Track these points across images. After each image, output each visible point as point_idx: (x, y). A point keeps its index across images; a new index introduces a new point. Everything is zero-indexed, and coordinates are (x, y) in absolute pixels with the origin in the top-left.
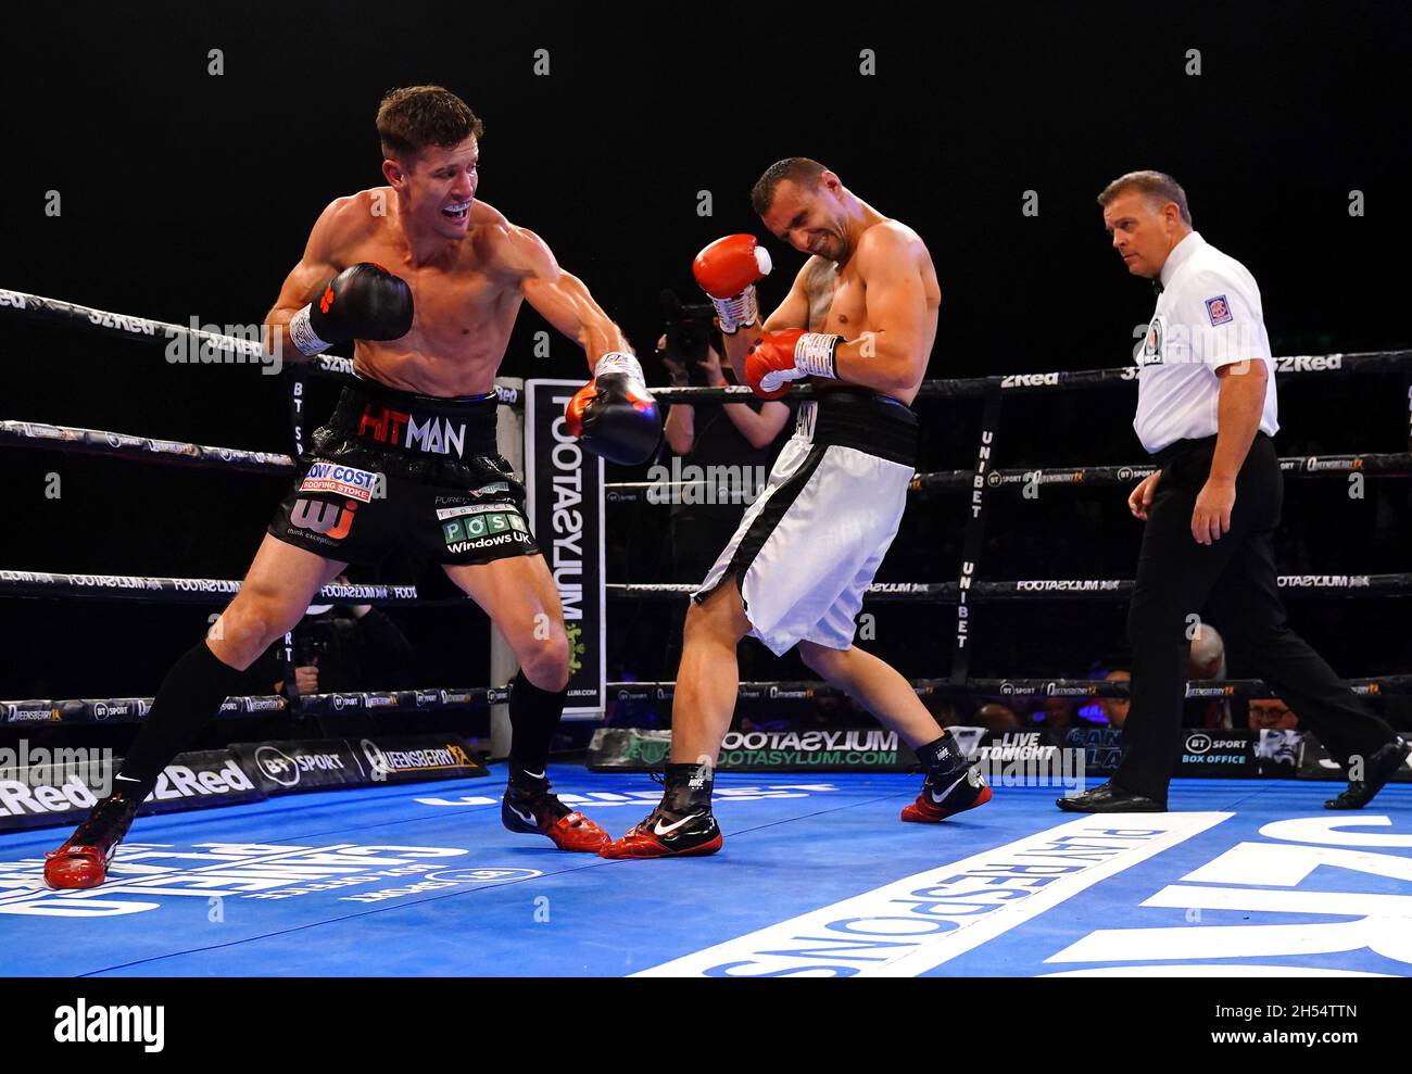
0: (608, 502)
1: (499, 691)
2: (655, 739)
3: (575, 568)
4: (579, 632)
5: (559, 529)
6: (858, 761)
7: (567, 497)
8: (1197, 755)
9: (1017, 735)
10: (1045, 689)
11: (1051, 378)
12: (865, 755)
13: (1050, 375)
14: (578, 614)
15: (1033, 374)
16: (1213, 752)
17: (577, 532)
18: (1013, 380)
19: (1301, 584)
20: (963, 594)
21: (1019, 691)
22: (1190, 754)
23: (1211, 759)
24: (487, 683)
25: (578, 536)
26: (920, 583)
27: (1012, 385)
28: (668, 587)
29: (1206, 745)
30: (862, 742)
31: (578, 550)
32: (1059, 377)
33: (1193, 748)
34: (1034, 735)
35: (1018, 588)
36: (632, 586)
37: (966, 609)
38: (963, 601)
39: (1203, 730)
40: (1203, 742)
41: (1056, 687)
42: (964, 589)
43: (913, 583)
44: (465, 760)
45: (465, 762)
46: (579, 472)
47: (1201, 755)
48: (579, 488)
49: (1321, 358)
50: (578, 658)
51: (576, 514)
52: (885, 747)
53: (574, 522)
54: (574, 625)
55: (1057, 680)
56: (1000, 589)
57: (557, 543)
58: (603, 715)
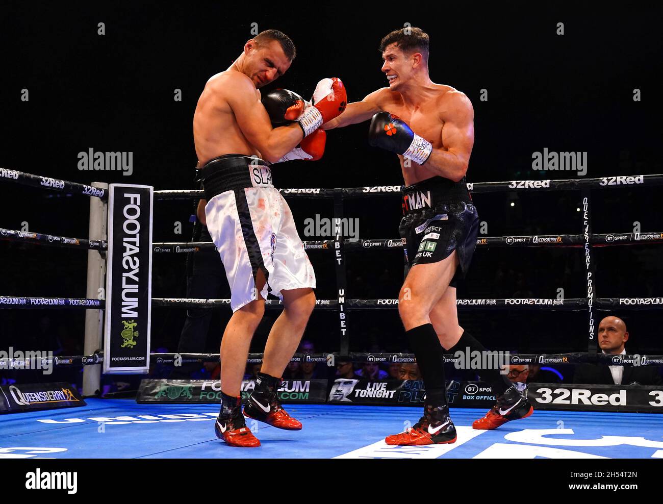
0: (154, 252)
1: (89, 357)
2: (176, 385)
3: (135, 288)
4: (135, 324)
5: (126, 267)
6: (288, 397)
7: (131, 250)
8: (471, 395)
9: (375, 384)
10: (392, 358)
11: (397, 188)
12: (292, 394)
13: (396, 187)
14: (135, 315)
15: (387, 186)
16: (480, 394)
17: (136, 269)
18: (377, 189)
19: (528, 303)
20: (341, 306)
21: (377, 359)
22: (467, 395)
23: (478, 398)
24: (82, 353)
25: (137, 271)
26: (325, 300)
27: (376, 191)
28: (186, 300)
29: (475, 390)
30: (290, 387)
31: (137, 279)
32: (401, 188)
33: (469, 392)
34: (384, 384)
35: (378, 303)
36: (166, 299)
37: (344, 314)
38: (342, 310)
39: (474, 382)
40: (474, 388)
41: (397, 358)
42: (341, 304)
43: (321, 299)
44: (72, 397)
45: (72, 398)
46: (138, 235)
47: (473, 395)
48: (138, 244)
49: (539, 182)
50: (135, 339)
51: (136, 259)
52: (302, 390)
53: (135, 263)
54: (133, 321)
55: (398, 354)
56: (368, 304)
57: (125, 275)
58: (148, 371)
